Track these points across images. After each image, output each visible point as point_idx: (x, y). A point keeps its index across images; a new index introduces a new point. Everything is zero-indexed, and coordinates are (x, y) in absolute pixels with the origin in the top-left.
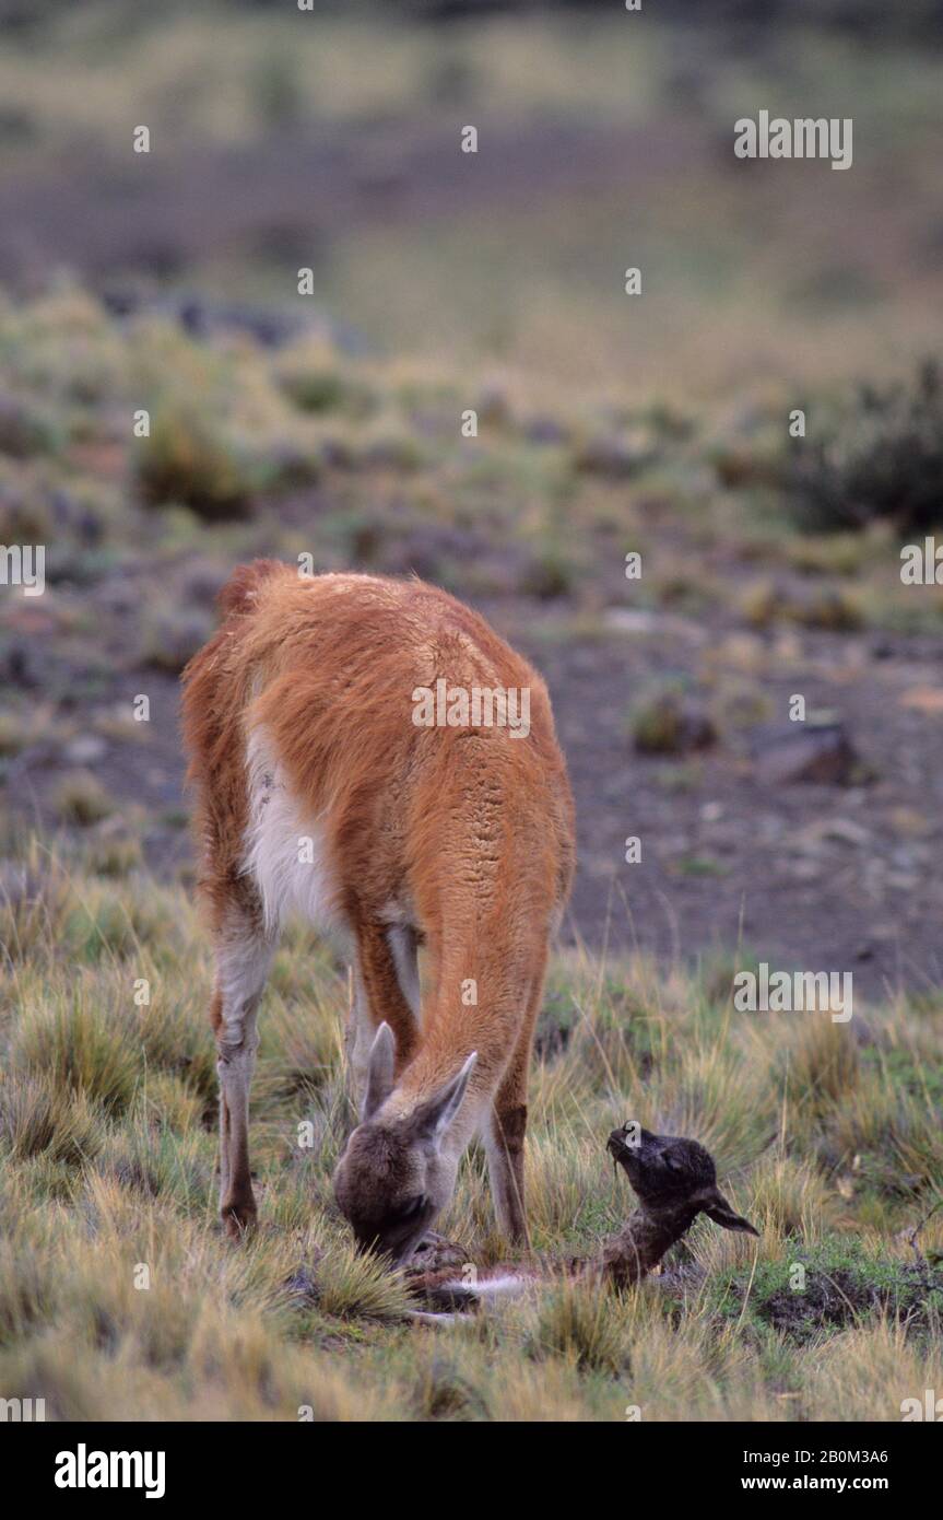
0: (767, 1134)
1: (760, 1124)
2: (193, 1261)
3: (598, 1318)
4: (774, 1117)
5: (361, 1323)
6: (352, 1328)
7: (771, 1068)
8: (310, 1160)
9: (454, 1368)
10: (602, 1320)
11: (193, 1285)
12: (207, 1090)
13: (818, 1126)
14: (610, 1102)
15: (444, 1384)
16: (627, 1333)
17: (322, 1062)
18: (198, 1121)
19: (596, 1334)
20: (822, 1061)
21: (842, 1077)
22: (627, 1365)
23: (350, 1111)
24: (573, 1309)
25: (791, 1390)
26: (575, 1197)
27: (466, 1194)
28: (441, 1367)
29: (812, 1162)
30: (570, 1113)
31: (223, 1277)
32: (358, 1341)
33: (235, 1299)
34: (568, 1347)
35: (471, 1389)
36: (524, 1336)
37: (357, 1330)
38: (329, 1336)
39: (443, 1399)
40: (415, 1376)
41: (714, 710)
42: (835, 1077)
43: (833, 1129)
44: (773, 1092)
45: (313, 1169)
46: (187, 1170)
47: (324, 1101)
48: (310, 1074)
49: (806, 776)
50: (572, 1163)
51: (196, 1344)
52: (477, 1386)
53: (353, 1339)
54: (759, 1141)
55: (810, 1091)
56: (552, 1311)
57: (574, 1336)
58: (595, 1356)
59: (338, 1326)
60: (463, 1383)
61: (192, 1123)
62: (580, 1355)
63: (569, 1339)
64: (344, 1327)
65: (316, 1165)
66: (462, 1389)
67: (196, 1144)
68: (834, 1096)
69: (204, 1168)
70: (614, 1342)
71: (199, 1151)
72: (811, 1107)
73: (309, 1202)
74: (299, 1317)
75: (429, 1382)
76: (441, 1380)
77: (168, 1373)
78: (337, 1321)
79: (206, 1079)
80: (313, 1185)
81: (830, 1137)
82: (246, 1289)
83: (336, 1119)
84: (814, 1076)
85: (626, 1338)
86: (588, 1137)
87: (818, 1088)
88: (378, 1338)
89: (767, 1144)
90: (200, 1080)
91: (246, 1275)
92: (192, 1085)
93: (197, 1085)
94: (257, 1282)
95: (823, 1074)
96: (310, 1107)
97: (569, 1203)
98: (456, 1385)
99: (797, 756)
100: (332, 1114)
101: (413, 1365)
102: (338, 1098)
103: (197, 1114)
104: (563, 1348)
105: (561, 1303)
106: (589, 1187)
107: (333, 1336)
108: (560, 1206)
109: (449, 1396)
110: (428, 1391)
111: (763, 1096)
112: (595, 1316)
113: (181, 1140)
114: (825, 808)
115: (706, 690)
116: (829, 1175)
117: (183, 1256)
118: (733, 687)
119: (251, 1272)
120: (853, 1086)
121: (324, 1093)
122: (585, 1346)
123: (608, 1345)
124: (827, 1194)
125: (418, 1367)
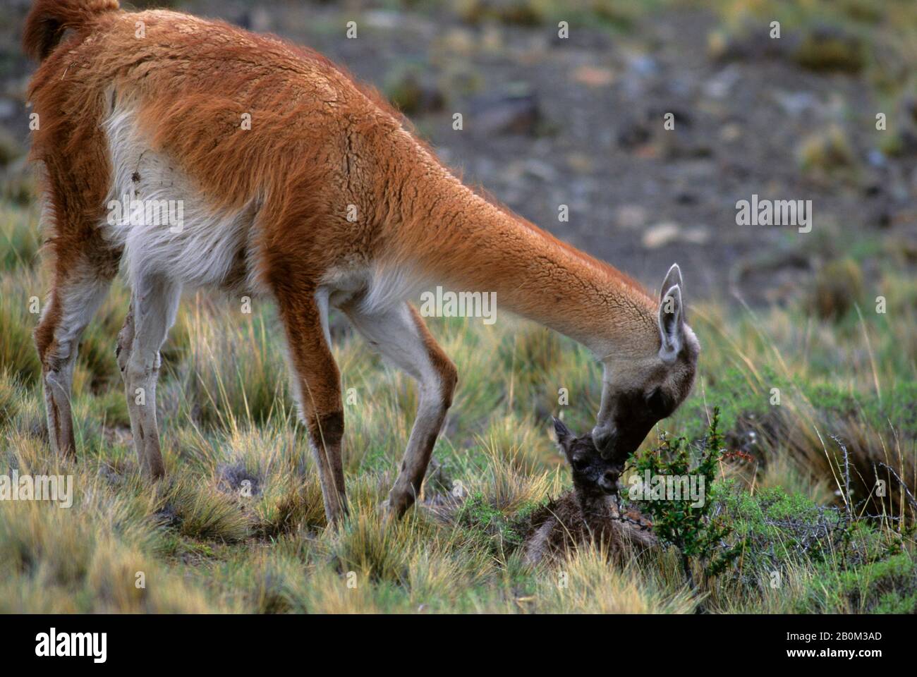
0: (498, 395)
1: (492, 388)
2: (88, 500)
3: (385, 540)
4: (502, 384)
5: (211, 542)
6: (204, 547)
7: (499, 348)
8: (170, 417)
9: (282, 581)
10: (387, 543)
11: (89, 520)
12: (93, 365)
13: (533, 390)
14: (385, 374)
15: (274, 592)
16: (406, 551)
17: (176, 344)
18: (88, 387)
19: (383, 552)
20: (535, 343)
21: (550, 355)
22: (406, 574)
23: (198, 382)
24: (366, 535)
25: (527, 595)
26: (362, 444)
27: (283, 444)
28: (271, 579)
29: (530, 417)
30: (356, 381)
31: (109, 510)
32: (208, 556)
33: (119, 528)
34: (364, 563)
35: (293, 596)
36: (330, 553)
37: (208, 547)
38: (187, 552)
39: (274, 602)
40: (252, 585)
41: (442, 83)
42: (545, 355)
43: (544, 392)
44: (501, 366)
45: (172, 423)
46: (81, 425)
47: (179, 375)
48: (169, 354)
49: (508, 130)
50: (359, 419)
51: (94, 570)
52: (298, 594)
53: (205, 554)
54: (491, 402)
55: (527, 365)
56: (351, 535)
57: (367, 554)
58: (382, 568)
59: (193, 545)
60: (287, 590)
61: (84, 390)
62: (371, 568)
63: (364, 556)
64: (198, 546)
65: (174, 420)
66: (287, 596)
67: (87, 406)
68: (544, 368)
69: (93, 423)
70: (396, 558)
71: (89, 412)
72: (528, 376)
73: (170, 449)
74: (165, 540)
75: (263, 592)
76: (271, 590)
77: (72, 591)
78: (193, 541)
79: (94, 357)
80: (172, 435)
81: (542, 397)
82: (127, 519)
83: (188, 387)
84: (530, 354)
85: (405, 555)
86: (370, 400)
87: (533, 363)
88: (223, 554)
89: (497, 404)
90: (89, 358)
91: (127, 509)
92: (83, 361)
93: (87, 362)
94: (135, 514)
95: (536, 353)
96: (169, 377)
97: (357, 448)
98: (283, 594)
99: (502, 116)
100: (185, 384)
101: (250, 578)
102: (189, 373)
103: (86, 383)
104: (359, 563)
105: (357, 529)
106: (372, 436)
107: (191, 552)
108: (350, 451)
109: (277, 601)
110: (262, 598)
111: (495, 368)
112: (382, 540)
113: (76, 403)
114: (521, 154)
115: (435, 69)
116: (542, 426)
117: (81, 495)
118: (456, 67)
119: (131, 507)
120: (557, 362)
121: (179, 368)
122: (374, 561)
123: (391, 561)
124: (540, 440)
125: (254, 578)
